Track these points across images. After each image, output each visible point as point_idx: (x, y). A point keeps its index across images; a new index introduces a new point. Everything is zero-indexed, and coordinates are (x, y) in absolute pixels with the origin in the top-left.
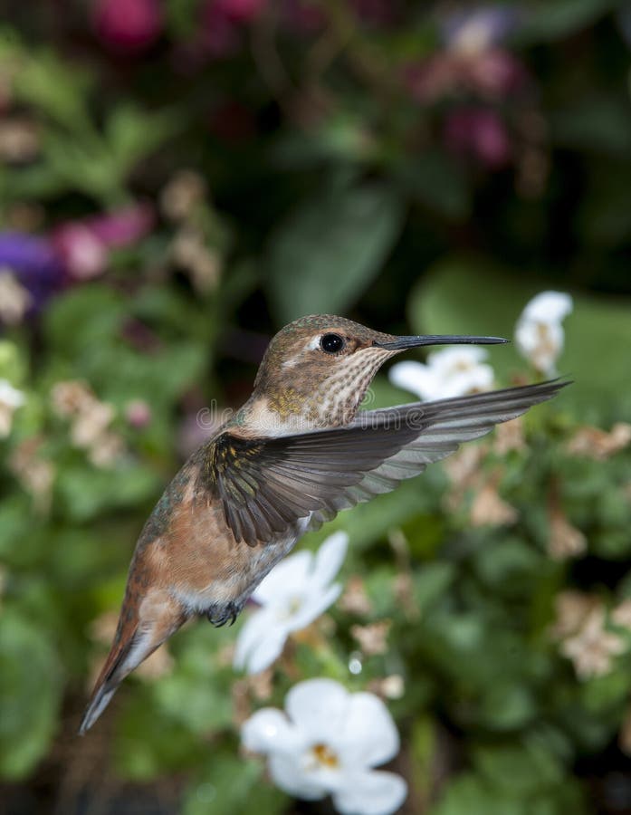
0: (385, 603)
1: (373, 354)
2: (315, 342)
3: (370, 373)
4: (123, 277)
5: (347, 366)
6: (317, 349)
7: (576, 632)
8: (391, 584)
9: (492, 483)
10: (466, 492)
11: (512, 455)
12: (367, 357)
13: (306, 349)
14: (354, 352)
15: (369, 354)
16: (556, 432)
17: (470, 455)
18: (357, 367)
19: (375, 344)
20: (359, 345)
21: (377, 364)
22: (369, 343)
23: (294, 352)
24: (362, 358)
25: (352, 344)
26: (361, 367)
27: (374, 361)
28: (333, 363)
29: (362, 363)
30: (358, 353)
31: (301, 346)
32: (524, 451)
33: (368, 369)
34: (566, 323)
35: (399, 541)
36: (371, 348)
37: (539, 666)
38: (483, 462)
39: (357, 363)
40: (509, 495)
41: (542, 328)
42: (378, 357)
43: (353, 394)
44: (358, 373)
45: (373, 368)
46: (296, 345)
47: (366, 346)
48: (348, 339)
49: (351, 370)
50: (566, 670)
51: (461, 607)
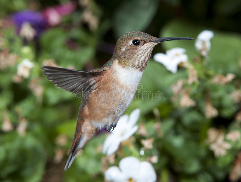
0: (152, 132)
1: (150, 45)
2: (131, 42)
3: (150, 51)
4: (66, 25)
5: (142, 49)
6: (131, 44)
7: (215, 142)
8: (154, 126)
9: (187, 93)
10: (179, 96)
11: (194, 83)
12: (148, 46)
13: (128, 44)
14: (144, 45)
15: (149, 45)
16: (208, 76)
17: (180, 83)
18: (146, 49)
19: (150, 41)
20: (145, 42)
21: (152, 48)
22: (149, 41)
23: (124, 45)
24: (147, 47)
25: (143, 42)
26: (147, 49)
27: (151, 47)
28: (137, 49)
29: (147, 48)
30: (145, 45)
31: (127, 43)
32: (197, 83)
33: (149, 49)
34: (212, 41)
35: (156, 112)
36: (149, 43)
37: (202, 153)
38: (184, 86)
39: (145, 48)
40: (193, 97)
41: (204, 42)
42: (152, 46)
43: (145, 58)
44: (146, 51)
45: (151, 49)
46: (125, 43)
47: (147, 42)
48: (141, 40)
49: (144, 51)
50: (211, 154)
51: (177, 134)
